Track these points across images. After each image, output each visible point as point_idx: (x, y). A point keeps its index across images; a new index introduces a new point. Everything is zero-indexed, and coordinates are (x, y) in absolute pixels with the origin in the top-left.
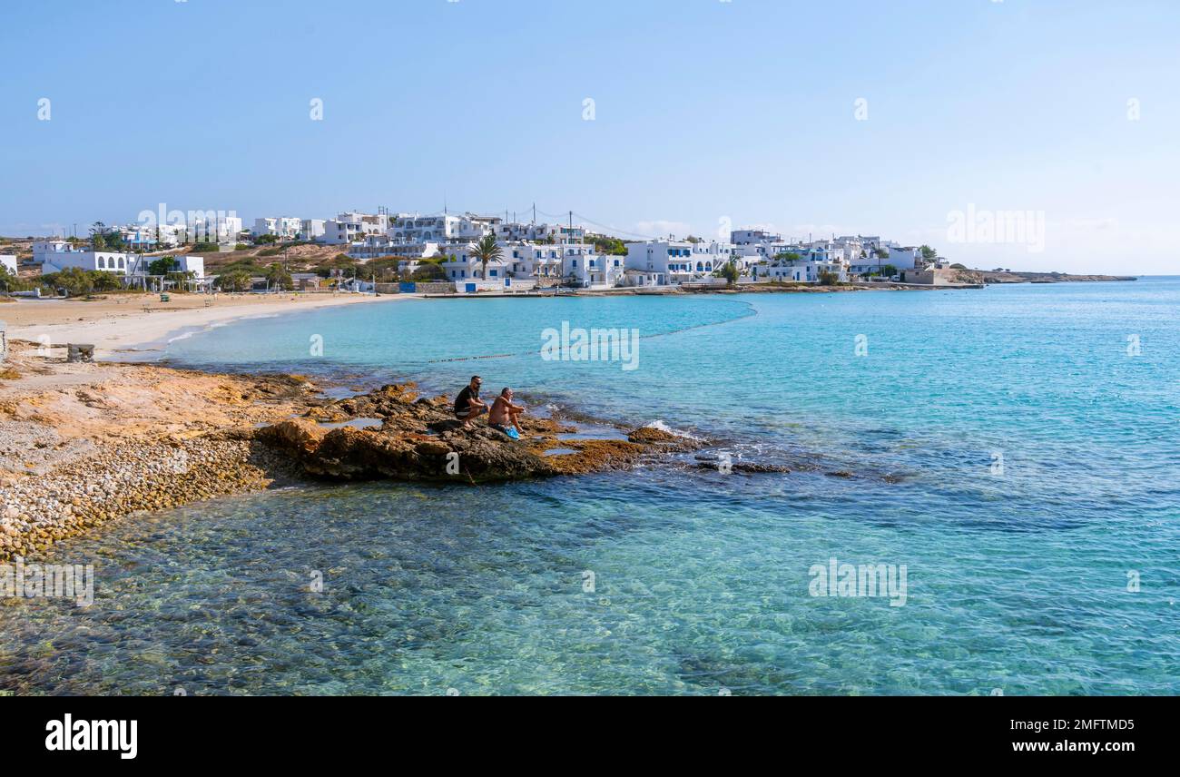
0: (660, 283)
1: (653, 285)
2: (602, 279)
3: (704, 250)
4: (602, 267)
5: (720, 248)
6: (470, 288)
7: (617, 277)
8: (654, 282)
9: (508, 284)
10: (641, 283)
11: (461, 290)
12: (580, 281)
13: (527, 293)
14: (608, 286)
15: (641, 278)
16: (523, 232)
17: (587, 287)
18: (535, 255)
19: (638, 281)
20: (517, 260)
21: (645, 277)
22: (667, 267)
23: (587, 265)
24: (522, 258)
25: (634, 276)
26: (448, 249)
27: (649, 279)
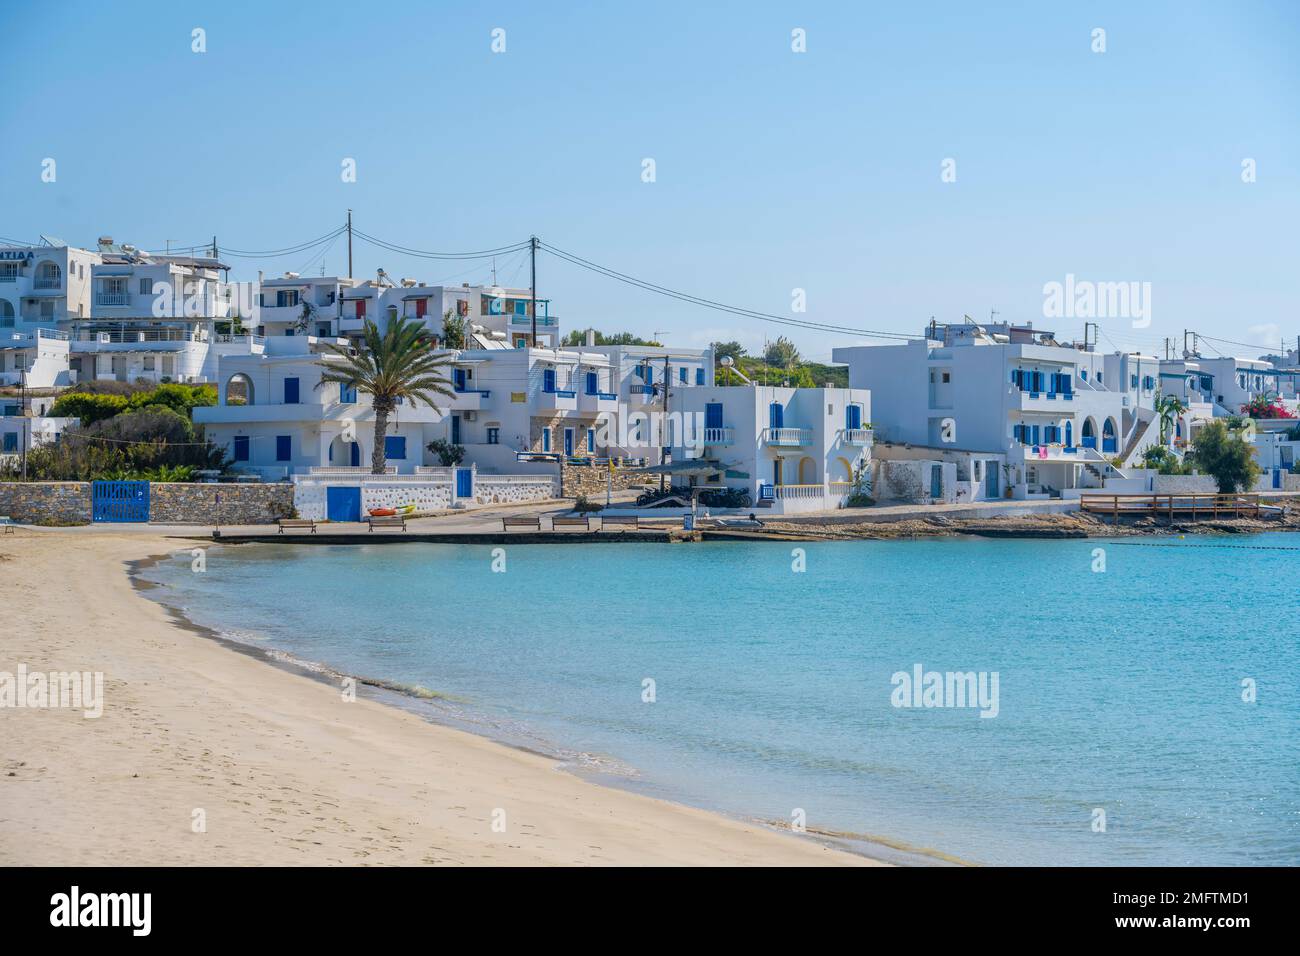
0: (992, 492)
1: (972, 499)
2: (807, 476)
3: (1092, 376)
4: (812, 430)
5: (1132, 370)
6: (343, 502)
7: (854, 467)
8: (976, 487)
9: (465, 490)
10: (937, 492)
11: (312, 511)
12: (738, 484)
13: (546, 526)
14: (827, 502)
15: (937, 472)
16: (350, 308)
17: (765, 503)
18: (536, 384)
19: (927, 483)
20: (468, 401)
21: (949, 470)
22: (1010, 434)
23: (763, 420)
24: (486, 394)
25: (913, 466)
26: (105, 362)
27: (962, 476)
